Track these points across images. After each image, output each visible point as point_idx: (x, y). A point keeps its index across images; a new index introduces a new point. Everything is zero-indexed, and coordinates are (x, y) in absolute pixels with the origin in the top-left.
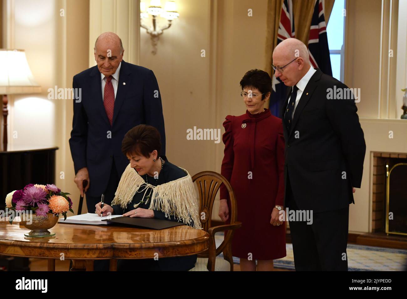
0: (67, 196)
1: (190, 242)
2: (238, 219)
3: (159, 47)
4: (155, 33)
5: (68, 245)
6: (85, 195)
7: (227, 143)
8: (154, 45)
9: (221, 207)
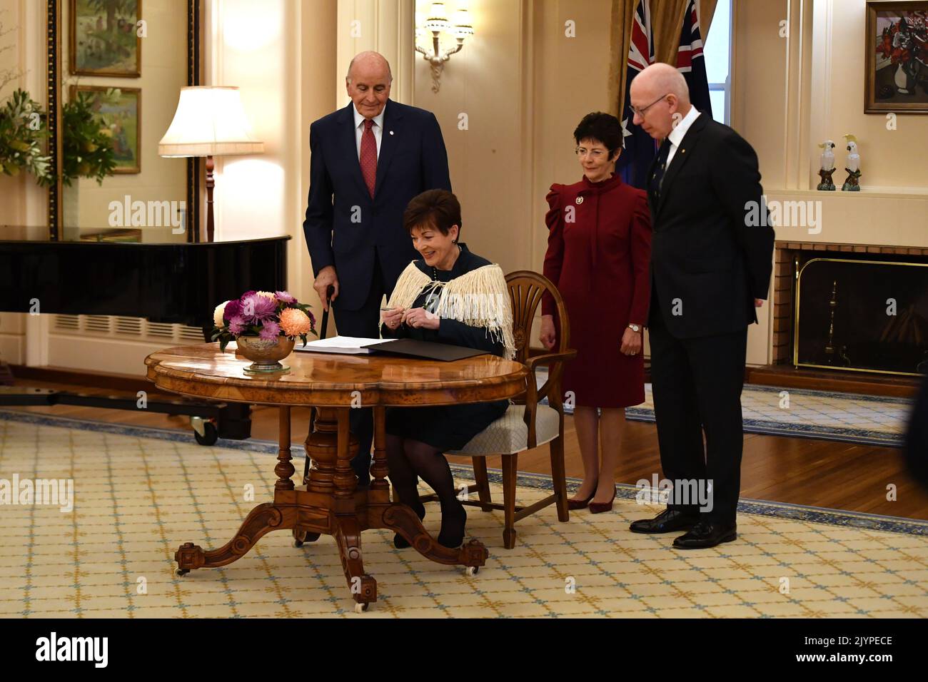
0: (307, 309)
1: (498, 381)
2: (571, 345)
3: (444, 80)
4: (438, 59)
5: (310, 385)
6: (331, 309)
7: (554, 226)
8: (436, 78)
9: (543, 326)
